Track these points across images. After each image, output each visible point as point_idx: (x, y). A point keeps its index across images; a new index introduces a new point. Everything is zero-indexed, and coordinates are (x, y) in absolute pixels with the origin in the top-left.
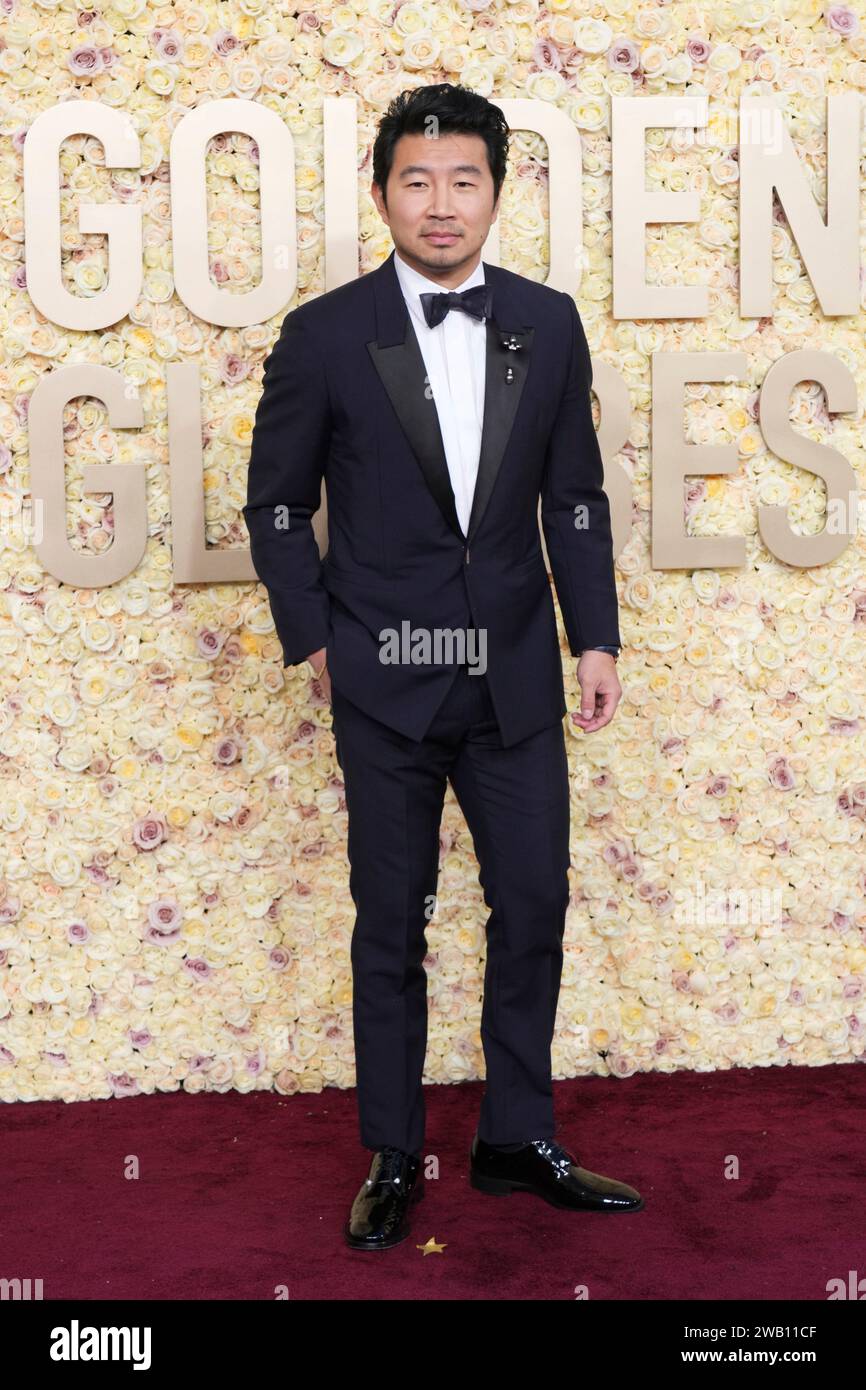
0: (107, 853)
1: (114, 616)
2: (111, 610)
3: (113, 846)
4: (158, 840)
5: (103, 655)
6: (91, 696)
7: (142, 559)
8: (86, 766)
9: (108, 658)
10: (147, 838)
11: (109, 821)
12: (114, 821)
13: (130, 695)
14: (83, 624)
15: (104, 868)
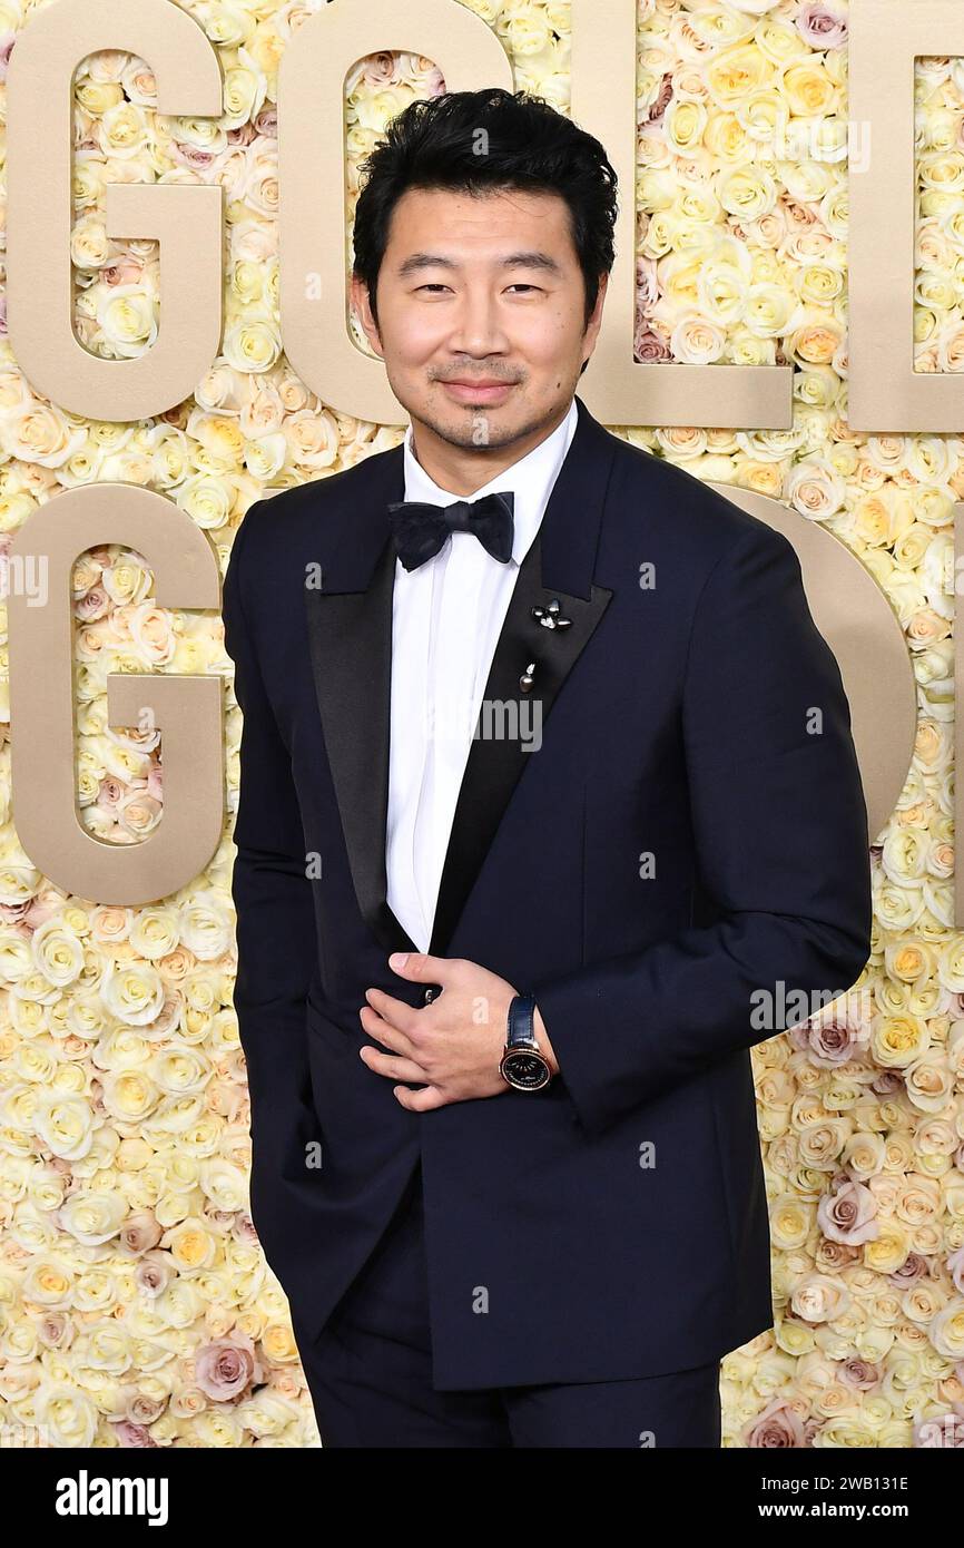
0: (149, 1400)
1: (165, 959)
2: (157, 949)
3: (163, 1387)
4: (239, 1387)
5: (145, 1031)
6: (126, 1105)
7: (213, 858)
8: (115, 1233)
9: (156, 1036)
10: (219, 1381)
11: (152, 1340)
12: (163, 1341)
13: (196, 1108)
14: (108, 971)
15: (148, 1426)
